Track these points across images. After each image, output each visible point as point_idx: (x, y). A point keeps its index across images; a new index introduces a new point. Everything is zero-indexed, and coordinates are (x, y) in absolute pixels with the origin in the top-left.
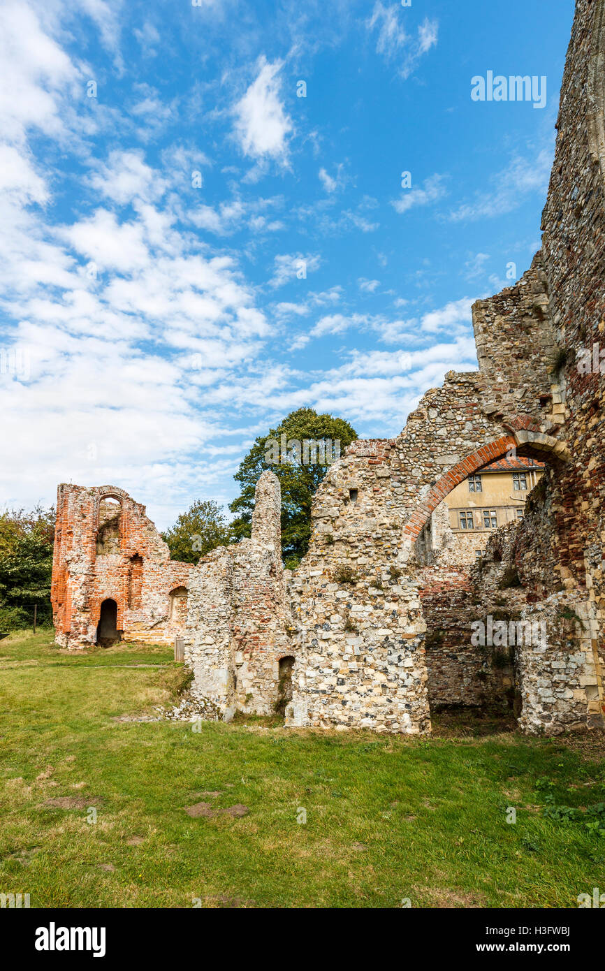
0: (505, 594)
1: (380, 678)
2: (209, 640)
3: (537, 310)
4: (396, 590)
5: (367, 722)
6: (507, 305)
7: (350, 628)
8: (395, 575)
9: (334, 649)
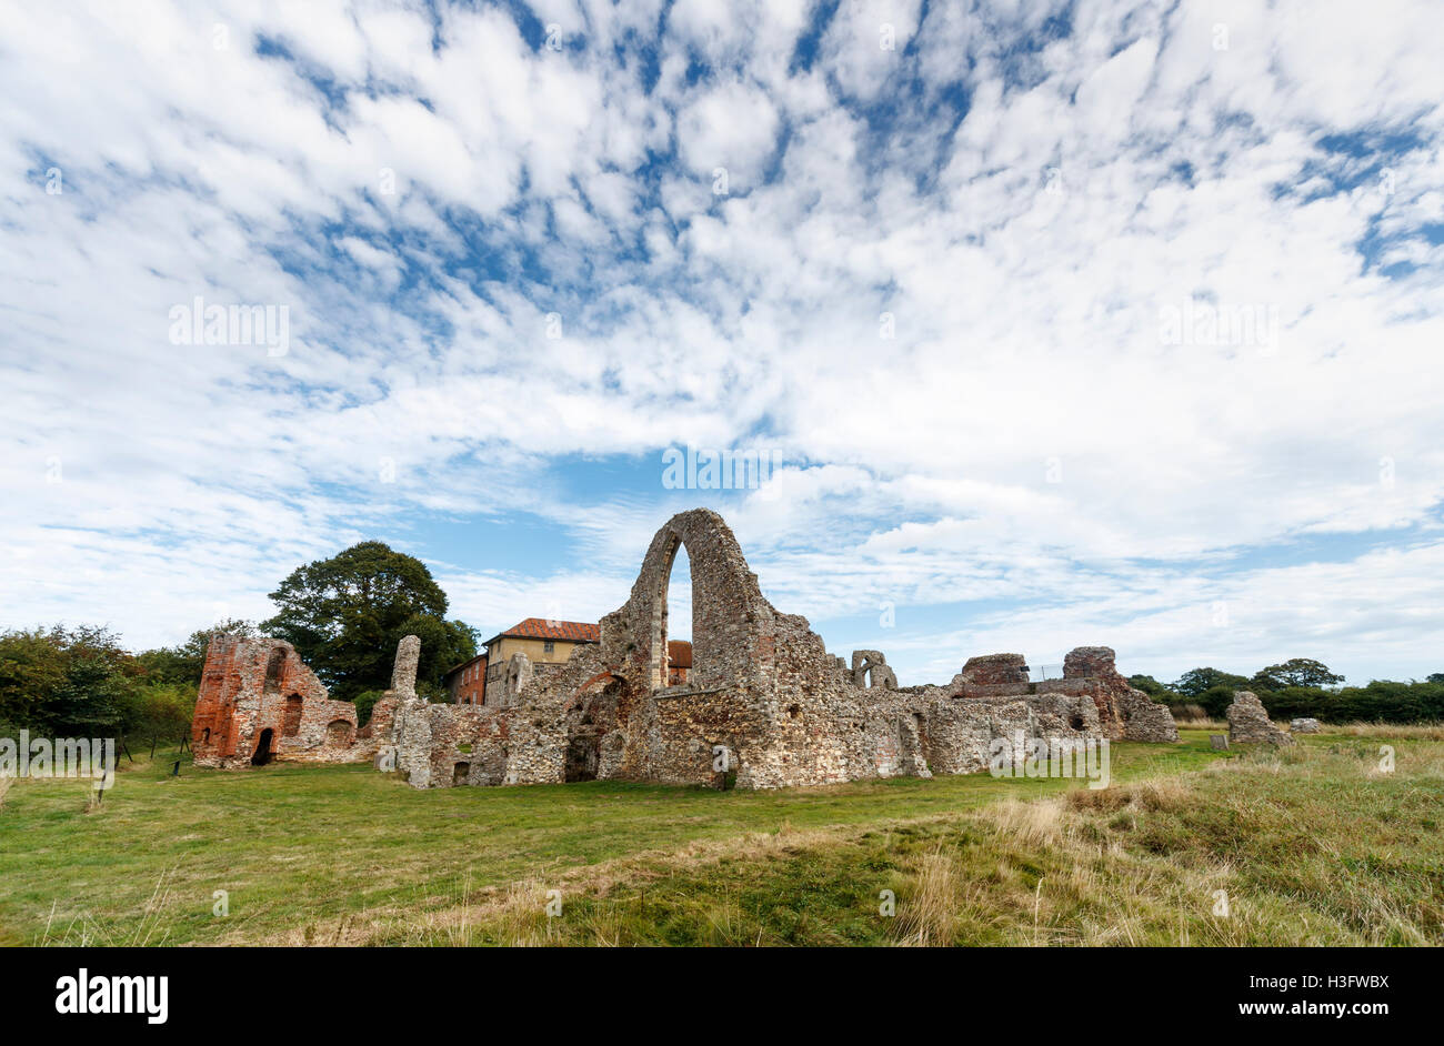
0: (584, 727)
1: (549, 763)
2: (422, 754)
3: (625, 625)
4: (559, 729)
5: (542, 780)
6: (615, 619)
7: (539, 744)
8: (560, 723)
9: (531, 753)
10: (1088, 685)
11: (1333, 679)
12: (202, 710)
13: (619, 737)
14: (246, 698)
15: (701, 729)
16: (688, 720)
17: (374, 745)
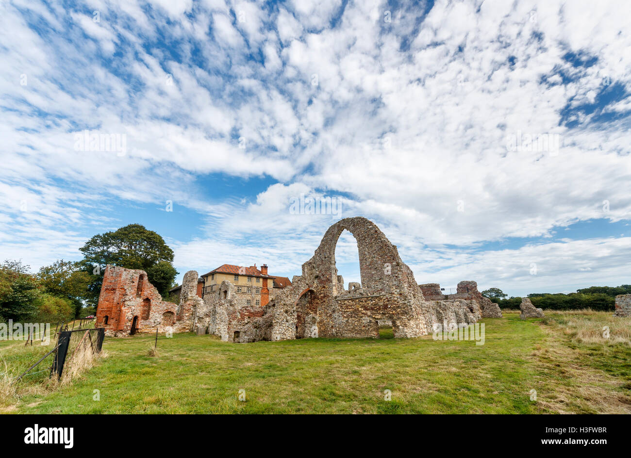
2: (225, 327)
3: (313, 267)
4: (294, 314)
7: (287, 321)
8: (294, 311)
9: (284, 325)
10: (469, 296)
11: (504, 295)
12: (102, 306)
13: (313, 318)
14: (130, 300)
15: (369, 313)
16: (360, 309)
17: (184, 324)
